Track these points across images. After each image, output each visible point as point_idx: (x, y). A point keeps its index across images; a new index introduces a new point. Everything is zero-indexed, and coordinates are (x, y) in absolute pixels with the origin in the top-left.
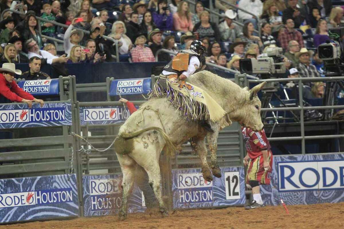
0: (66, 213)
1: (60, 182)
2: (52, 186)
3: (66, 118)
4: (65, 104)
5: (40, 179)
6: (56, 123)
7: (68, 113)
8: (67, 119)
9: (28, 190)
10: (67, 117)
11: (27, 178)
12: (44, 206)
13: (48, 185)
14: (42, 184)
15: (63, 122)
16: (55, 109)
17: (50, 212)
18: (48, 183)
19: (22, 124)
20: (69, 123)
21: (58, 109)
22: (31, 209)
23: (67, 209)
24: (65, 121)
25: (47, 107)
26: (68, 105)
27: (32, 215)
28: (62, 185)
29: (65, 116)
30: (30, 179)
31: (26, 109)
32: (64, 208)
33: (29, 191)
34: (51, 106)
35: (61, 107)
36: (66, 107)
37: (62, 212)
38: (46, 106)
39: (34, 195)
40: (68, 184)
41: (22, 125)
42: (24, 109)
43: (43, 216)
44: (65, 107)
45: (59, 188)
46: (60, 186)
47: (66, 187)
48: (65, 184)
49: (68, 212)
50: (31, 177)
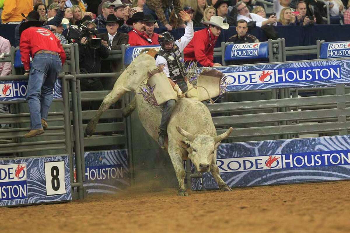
0: (337, 176)
1: (329, 144)
2: (313, 149)
3: (342, 76)
4: (342, 62)
5: (292, 141)
6: (323, 82)
7: (347, 70)
8: (344, 77)
9: (268, 154)
10: (344, 75)
11: (268, 141)
12: (296, 169)
13: (306, 148)
14: (296, 147)
15: (337, 81)
16: (322, 67)
17: (308, 176)
18: (306, 146)
19: (263, 85)
20: (348, 81)
21: (328, 67)
22: (273, 174)
23: (340, 173)
24: (342, 79)
25: (308, 66)
26: (346, 62)
27: (275, 179)
28: (333, 147)
29: (341, 73)
30: (273, 143)
31: (268, 70)
32: (333, 171)
33: (271, 155)
34: (314, 64)
35: (334, 64)
36: (343, 64)
37: (330, 175)
38: (306, 65)
39: (281, 158)
40: (344, 146)
41: (263, 87)
42: (265, 69)
43: (294, 180)
44: (341, 64)
45: (326, 150)
46: (328, 148)
47: (339, 149)
48: (338, 146)
49: (341, 176)
50: (275, 141)
